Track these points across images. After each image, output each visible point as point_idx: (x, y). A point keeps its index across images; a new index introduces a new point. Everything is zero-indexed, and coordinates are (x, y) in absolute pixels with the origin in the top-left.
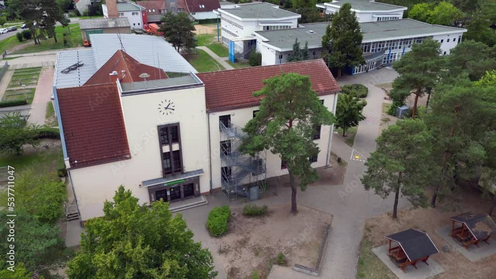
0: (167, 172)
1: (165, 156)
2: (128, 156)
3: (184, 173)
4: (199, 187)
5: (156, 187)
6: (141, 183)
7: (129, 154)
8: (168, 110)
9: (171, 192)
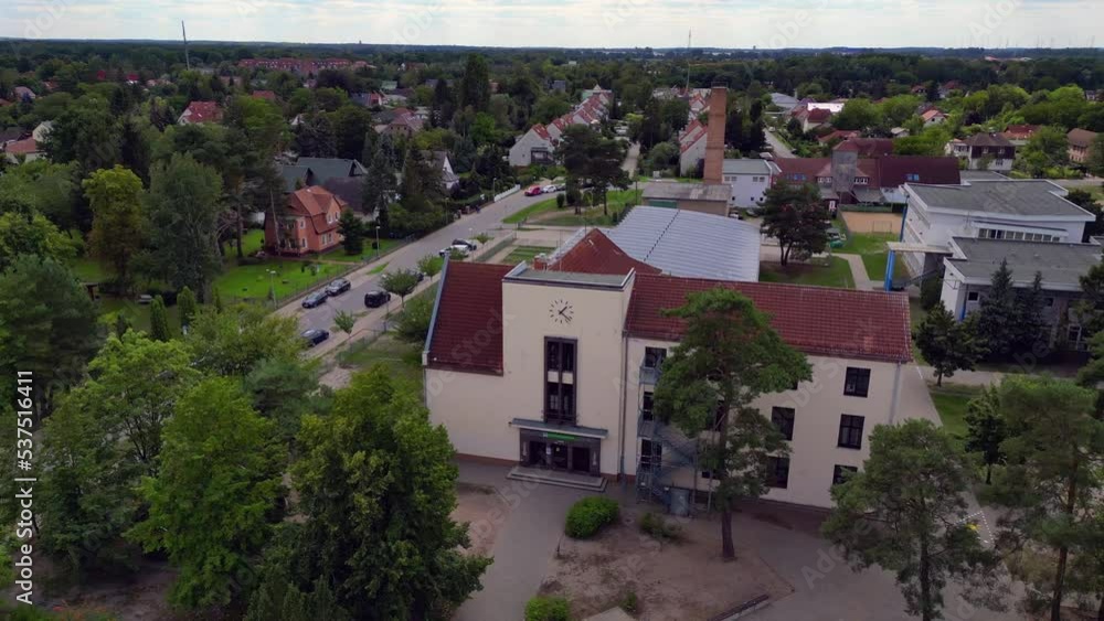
0: (551, 415)
1: (551, 388)
2: (499, 371)
3: (576, 426)
4: (598, 460)
5: (532, 433)
6: (511, 420)
7: (502, 369)
8: (561, 316)
9: (554, 451)
